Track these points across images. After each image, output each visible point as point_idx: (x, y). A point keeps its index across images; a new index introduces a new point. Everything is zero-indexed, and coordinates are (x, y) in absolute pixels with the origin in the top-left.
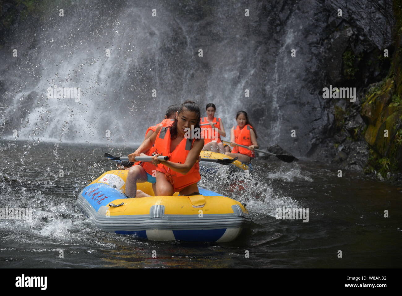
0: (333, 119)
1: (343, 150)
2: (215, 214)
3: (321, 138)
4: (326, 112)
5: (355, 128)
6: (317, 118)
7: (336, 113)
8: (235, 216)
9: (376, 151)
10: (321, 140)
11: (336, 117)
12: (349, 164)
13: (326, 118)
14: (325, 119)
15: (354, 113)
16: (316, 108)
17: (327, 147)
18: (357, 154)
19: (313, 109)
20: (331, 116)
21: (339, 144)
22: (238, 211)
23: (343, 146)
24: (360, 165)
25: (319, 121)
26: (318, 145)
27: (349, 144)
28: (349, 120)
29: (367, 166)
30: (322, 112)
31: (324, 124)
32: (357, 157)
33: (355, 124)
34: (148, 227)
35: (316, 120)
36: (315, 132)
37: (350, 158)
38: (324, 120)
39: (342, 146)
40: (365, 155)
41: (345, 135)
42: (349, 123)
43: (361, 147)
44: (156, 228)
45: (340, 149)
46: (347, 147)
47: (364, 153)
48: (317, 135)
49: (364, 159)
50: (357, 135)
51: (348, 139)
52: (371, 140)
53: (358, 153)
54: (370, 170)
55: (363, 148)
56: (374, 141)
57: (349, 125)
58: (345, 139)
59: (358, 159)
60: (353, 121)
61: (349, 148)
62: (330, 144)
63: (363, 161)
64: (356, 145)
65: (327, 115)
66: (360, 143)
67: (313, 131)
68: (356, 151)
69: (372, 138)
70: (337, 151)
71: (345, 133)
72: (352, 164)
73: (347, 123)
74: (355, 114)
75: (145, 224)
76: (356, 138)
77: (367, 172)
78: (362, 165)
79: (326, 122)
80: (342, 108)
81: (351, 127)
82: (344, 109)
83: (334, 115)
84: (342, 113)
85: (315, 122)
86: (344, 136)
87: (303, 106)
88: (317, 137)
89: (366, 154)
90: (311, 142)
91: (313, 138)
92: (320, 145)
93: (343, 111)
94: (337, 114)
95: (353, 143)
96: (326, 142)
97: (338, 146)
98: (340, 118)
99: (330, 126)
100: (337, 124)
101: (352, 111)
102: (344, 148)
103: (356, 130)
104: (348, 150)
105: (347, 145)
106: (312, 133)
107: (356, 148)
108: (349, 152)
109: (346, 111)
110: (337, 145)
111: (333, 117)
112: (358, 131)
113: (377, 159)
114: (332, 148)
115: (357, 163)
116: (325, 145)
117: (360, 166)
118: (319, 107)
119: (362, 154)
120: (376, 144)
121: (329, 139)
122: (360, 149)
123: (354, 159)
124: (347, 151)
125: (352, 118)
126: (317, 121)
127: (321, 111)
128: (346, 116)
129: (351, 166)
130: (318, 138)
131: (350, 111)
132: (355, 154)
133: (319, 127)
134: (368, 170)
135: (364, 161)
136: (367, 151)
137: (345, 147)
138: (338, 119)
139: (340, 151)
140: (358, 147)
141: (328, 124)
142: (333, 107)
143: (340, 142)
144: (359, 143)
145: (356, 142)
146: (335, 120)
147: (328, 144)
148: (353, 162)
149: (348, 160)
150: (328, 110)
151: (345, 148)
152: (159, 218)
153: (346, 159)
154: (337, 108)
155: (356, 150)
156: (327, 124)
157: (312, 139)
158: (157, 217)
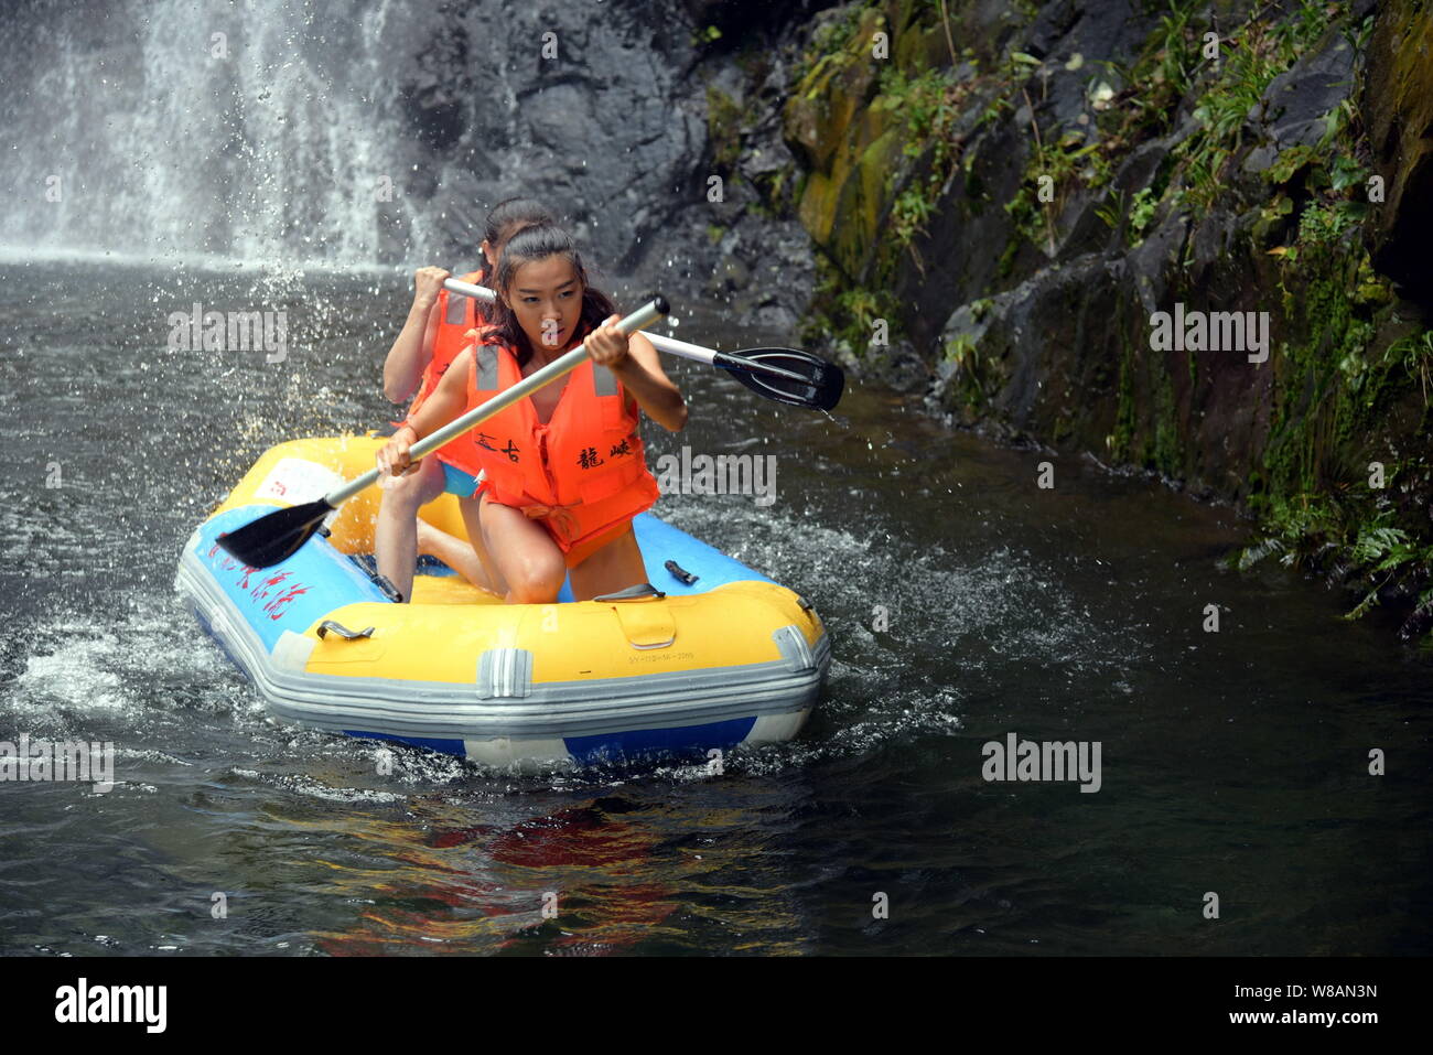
0: (703, 137)
1: (736, 250)
2: (715, 670)
3: (667, 208)
4: (679, 112)
5: (773, 173)
6: (651, 135)
7: (711, 116)
8: (786, 670)
9: (835, 263)
10: (665, 214)
11: (711, 131)
12: (753, 305)
13: (678, 135)
14: (674, 138)
15: (768, 120)
16: (645, 99)
17: (686, 236)
18: (781, 266)
19: (635, 101)
20: (696, 126)
21: (724, 228)
22: (796, 652)
23: (737, 236)
24: (792, 309)
25: (656, 143)
26: (658, 230)
27: (754, 231)
28: (753, 146)
29: (809, 312)
30: (664, 114)
31: (674, 157)
32: (779, 281)
33: (774, 161)
34: (473, 730)
35: (647, 142)
36: (644, 186)
37: (760, 283)
38: (671, 141)
39: (733, 235)
40: (806, 272)
41: (744, 196)
42: (752, 155)
43: (791, 243)
44: (503, 735)
45: (728, 246)
46: (749, 243)
47: (800, 264)
48: (652, 198)
49: (803, 286)
50: (780, 197)
51: (752, 211)
52: (819, 227)
53: (785, 263)
54: (817, 329)
55: (800, 244)
56: (827, 230)
57: (754, 162)
58: (744, 213)
59: (781, 288)
60: (768, 147)
61: (756, 245)
62: (697, 227)
63: (799, 294)
64: (776, 235)
65: (682, 125)
66: (791, 226)
67: (639, 183)
68: (777, 257)
69: (820, 218)
70: (719, 253)
71: (743, 190)
72: (766, 304)
73: (746, 154)
74: (772, 123)
75: (460, 720)
76: (778, 208)
77: (810, 335)
78: (794, 305)
79: (681, 148)
80: (731, 98)
81: (760, 168)
82: (737, 99)
83: (706, 122)
84: (733, 115)
85: (643, 148)
86: (741, 199)
87: (599, 92)
88: (650, 204)
89: (807, 267)
90: (633, 221)
91: (640, 207)
92: (665, 231)
93: (735, 110)
94: (717, 120)
95: (768, 228)
96: (681, 219)
97: (723, 235)
98: (725, 134)
99: (695, 162)
100: (718, 156)
101: (763, 113)
102: (740, 245)
103: (778, 181)
104: (754, 252)
105: (749, 236)
106: (636, 189)
107: (778, 247)
108: (757, 259)
109: (747, 107)
110: (718, 232)
111: (703, 131)
112: (782, 186)
113: (838, 291)
114: (703, 241)
115: (780, 302)
116: (681, 230)
117: (789, 312)
118: (654, 96)
119: (797, 270)
120: (833, 243)
121: (693, 209)
122: (791, 248)
123: (771, 285)
124: (750, 254)
125: (763, 137)
126: (650, 147)
127: (661, 109)
128: (745, 130)
129: (763, 312)
130: (657, 205)
131: (757, 109)
132: (775, 269)
133: (657, 165)
134: (813, 330)
135: (801, 293)
136: (812, 258)
137: (743, 241)
138: (718, 137)
139: (727, 255)
140: (782, 244)
141: (688, 157)
142: (701, 94)
143: (728, 221)
144: (786, 226)
145: (779, 225)
146: (711, 141)
147: (688, 226)
148: (767, 296)
149: (752, 288)
150: (685, 103)
151: (745, 245)
152: (511, 697)
153: (745, 287)
154: (716, 97)
155: (776, 252)
156: (683, 156)
157: (635, 212)
158: (506, 693)
